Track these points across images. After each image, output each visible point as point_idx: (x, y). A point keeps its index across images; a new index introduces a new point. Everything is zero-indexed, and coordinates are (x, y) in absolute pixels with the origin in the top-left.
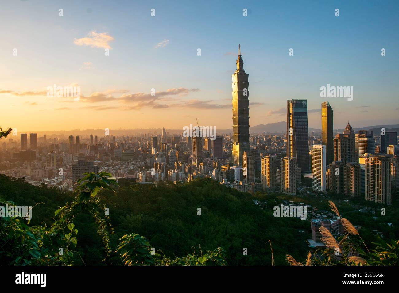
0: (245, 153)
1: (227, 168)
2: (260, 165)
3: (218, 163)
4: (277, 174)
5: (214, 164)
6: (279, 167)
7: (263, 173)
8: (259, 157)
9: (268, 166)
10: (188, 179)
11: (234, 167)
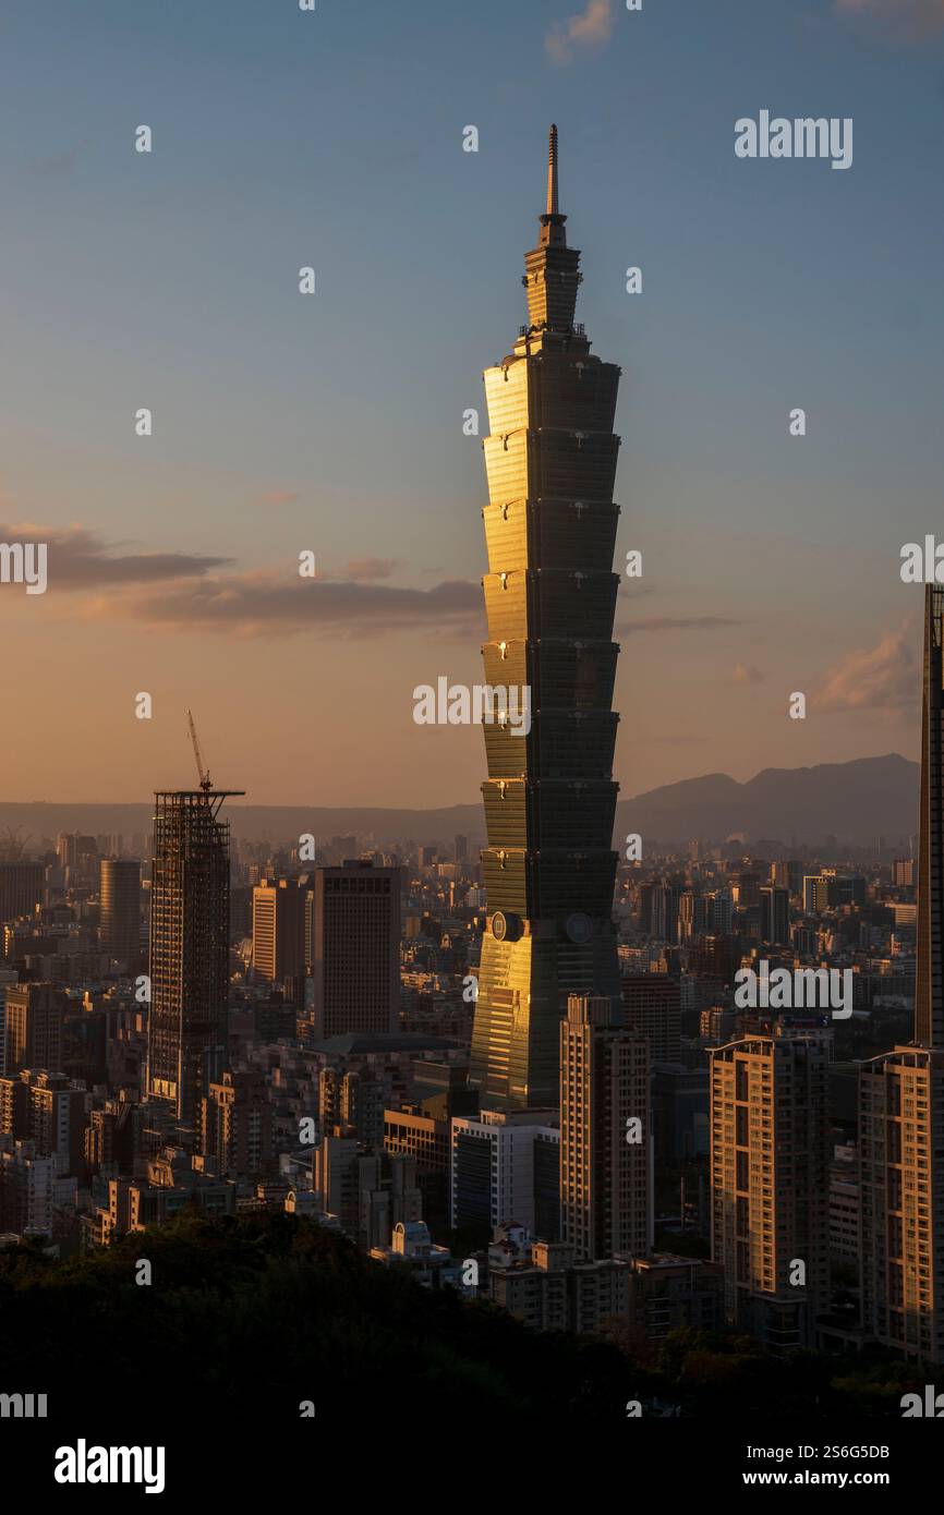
0: (575, 1005)
1: (428, 1125)
2: (702, 1104)
3: (354, 1083)
4: (839, 1184)
5: (323, 1090)
6: (851, 1129)
7: (724, 1173)
8: (692, 1043)
9: (761, 1117)
10: (106, 1217)
11: (491, 1121)
